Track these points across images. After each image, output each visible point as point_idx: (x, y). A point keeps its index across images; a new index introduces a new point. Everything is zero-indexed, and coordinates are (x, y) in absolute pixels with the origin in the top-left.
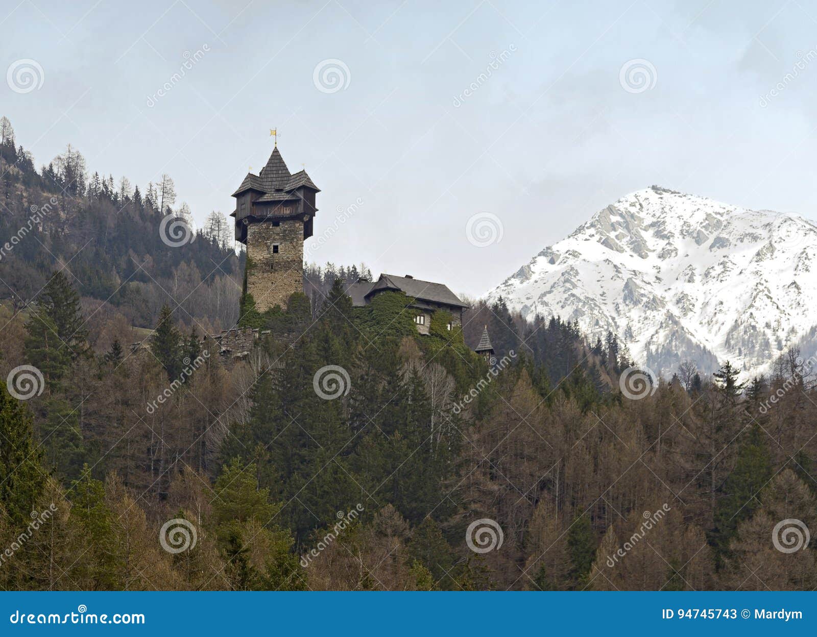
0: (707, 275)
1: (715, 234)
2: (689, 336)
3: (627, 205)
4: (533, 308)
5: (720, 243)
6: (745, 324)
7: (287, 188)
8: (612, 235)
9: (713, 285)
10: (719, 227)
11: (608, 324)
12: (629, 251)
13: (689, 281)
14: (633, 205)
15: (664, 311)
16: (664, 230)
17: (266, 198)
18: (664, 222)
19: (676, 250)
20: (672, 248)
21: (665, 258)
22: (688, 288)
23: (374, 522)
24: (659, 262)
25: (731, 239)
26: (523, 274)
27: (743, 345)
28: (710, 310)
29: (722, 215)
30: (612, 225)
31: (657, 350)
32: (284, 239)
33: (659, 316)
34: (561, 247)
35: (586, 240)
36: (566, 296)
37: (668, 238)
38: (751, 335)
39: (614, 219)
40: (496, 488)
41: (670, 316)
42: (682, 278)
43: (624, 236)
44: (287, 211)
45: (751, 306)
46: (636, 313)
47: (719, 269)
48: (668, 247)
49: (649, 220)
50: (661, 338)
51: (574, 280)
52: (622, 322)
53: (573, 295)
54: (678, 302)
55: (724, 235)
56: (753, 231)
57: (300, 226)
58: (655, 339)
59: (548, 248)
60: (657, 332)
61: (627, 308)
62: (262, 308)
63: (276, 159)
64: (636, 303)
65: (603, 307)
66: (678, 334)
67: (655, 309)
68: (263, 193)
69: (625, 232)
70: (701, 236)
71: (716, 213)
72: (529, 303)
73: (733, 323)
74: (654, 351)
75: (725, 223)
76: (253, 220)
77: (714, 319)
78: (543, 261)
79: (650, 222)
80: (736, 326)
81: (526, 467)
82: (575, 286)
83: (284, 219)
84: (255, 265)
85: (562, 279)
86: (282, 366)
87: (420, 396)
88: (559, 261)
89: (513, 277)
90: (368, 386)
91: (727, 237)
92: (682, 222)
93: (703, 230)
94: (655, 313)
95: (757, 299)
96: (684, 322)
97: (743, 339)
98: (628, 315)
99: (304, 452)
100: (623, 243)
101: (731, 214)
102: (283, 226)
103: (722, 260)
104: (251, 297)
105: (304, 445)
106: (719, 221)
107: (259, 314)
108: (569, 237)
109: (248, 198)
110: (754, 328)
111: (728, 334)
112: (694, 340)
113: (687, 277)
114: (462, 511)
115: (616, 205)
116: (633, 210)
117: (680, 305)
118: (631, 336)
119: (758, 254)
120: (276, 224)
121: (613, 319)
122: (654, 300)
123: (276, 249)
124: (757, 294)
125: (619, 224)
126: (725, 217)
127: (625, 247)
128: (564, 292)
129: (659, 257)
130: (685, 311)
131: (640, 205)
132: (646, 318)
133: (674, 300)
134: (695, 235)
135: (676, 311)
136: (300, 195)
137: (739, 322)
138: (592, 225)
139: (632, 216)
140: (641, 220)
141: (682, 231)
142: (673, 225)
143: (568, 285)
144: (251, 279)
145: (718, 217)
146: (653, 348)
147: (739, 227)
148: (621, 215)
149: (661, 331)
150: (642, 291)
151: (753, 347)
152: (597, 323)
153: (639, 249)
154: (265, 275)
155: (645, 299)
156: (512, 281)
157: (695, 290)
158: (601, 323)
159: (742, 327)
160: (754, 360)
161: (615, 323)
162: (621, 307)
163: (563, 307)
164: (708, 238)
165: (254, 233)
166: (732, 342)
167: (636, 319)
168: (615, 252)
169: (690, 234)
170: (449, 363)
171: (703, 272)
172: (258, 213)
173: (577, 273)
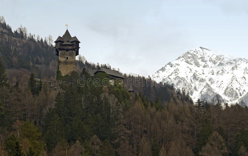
0: (218, 73)
1: (220, 61)
2: (214, 90)
3: (193, 52)
4: (166, 79)
5: (221, 64)
6: (230, 88)
7: (71, 41)
8: (189, 60)
9: (219, 76)
10: (220, 60)
11: (189, 85)
12: (194, 65)
13: (213, 75)
14: (195, 52)
15: (206, 83)
16: (204, 59)
17: (64, 43)
18: (204, 57)
19: (208, 65)
20: (207, 65)
21: (205, 68)
22: (212, 77)
23: (91, 140)
24: (203, 69)
25: (224, 63)
26: (163, 69)
27: (230, 94)
28: (219, 83)
29: (221, 56)
30: (189, 57)
31: (204, 94)
32: (70, 55)
33: (204, 84)
34: (174, 63)
35: (181, 61)
36: (176, 76)
37: (206, 62)
38: (232, 91)
39: (189, 55)
40: (129, 132)
41: (207, 84)
42: (210, 73)
43: (193, 61)
44: (70, 48)
45: (231, 83)
46: (197, 83)
47: (221, 72)
48: (206, 64)
49: (199, 56)
50: (205, 90)
51: (178, 72)
52: (193, 85)
53: (178, 76)
54: (210, 80)
55: (222, 62)
56: (231, 61)
57: (74, 52)
58: (203, 91)
59: (170, 63)
60: (204, 89)
61: (194, 81)
62: (63, 75)
63: (67, 33)
64: (197, 80)
65: (187, 80)
66: (210, 89)
67: (203, 82)
68: (63, 42)
69: (193, 59)
70: (215, 62)
71: (219, 56)
72: (165, 78)
73: (226, 87)
74: (203, 94)
75: (222, 59)
76: (60, 49)
77: (221, 86)
78: (168, 66)
79: (200, 57)
80: (227, 88)
81: (139, 126)
82: (178, 74)
83: (70, 50)
84: (61, 62)
85: (174, 72)
86: (65, 92)
87: (107, 103)
88: (173, 66)
89: (160, 70)
90: (91, 99)
91: (223, 63)
92: (209, 58)
93: (216, 60)
94: (203, 83)
95: (233, 81)
96: (212, 86)
97: (230, 92)
98: (195, 83)
99: (71, 118)
100: (192, 62)
101: (224, 56)
102: (69, 52)
103: (222, 69)
104: (60, 71)
105: (71, 116)
106: (220, 58)
107: (62, 76)
108: (176, 60)
109: (59, 43)
110: (233, 89)
111: (225, 90)
112: (215, 92)
113: (212, 73)
114: (118, 138)
115: (190, 52)
116: (195, 53)
117: (210, 81)
118: (196, 89)
119: (232, 68)
120: (67, 51)
121: (190, 84)
122: (202, 79)
123: (67, 58)
124: (233, 79)
125: (191, 57)
126: (222, 57)
127: (193, 64)
128: (175, 75)
129: (203, 67)
130: (212, 83)
131: (197, 52)
132: (200, 84)
133: (208, 80)
134: (213, 61)
135: (209, 83)
136: (75, 43)
137: (228, 87)
138: (183, 57)
139: (195, 55)
140: (197, 56)
141: (209, 60)
142: (207, 58)
143: (176, 73)
144: (60, 66)
145: (220, 57)
146: (203, 93)
147: (226, 60)
148: (191, 54)
149: (205, 88)
150: (198, 77)
151: (233, 95)
152: (186, 85)
153: (197, 65)
154: (64, 65)
155: (200, 79)
156: (160, 71)
157: (214, 77)
158: (187, 85)
159: (229, 89)
160: (233, 98)
161: (191, 85)
162: (193, 81)
163: (175, 80)
164: (217, 63)
165: (61, 53)
166: (226, 93)
167: (197, 84)
168: (190, 65)
169: (212, 61)
170: (117, 94)
171: (216, 72)
172: (62, 47)
173: (179, 70)
